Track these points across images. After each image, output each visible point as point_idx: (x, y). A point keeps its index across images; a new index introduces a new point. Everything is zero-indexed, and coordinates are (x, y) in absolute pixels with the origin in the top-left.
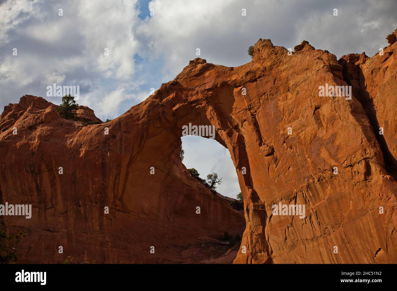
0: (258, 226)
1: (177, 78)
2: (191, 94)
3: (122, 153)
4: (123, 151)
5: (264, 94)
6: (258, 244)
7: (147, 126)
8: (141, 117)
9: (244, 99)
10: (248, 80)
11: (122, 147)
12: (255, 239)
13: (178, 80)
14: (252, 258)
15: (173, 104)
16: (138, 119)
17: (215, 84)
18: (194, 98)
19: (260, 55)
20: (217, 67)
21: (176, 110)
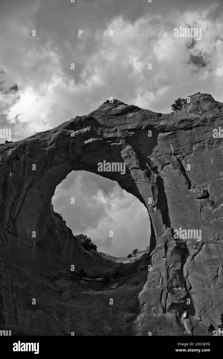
0: (176, 263)
1: (93, 113)
2: (108, 131)
3: (24, 175)
4: (26, 174)
5: (199, 142)
6: (176, 280)
7: (54, 154)
8: (48, 144)
9: (171, 144)
10: (182, 127)
11: (25, 170)
12: (173, 275)
13: (94, 116)
14: (169, 292)
15: (85, 137)
16: (45, 146)
17: (139, 126)
18: (111, 135)
19: (199, 106)
20: (143, 111)
21: (88, 144)
